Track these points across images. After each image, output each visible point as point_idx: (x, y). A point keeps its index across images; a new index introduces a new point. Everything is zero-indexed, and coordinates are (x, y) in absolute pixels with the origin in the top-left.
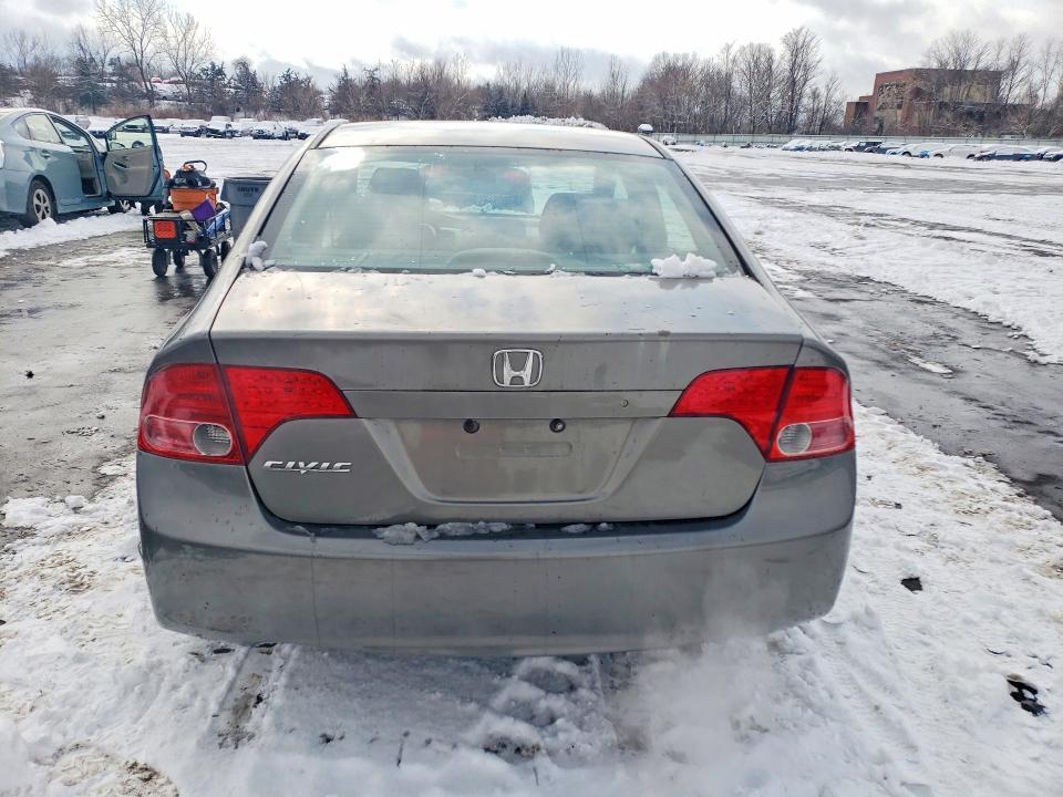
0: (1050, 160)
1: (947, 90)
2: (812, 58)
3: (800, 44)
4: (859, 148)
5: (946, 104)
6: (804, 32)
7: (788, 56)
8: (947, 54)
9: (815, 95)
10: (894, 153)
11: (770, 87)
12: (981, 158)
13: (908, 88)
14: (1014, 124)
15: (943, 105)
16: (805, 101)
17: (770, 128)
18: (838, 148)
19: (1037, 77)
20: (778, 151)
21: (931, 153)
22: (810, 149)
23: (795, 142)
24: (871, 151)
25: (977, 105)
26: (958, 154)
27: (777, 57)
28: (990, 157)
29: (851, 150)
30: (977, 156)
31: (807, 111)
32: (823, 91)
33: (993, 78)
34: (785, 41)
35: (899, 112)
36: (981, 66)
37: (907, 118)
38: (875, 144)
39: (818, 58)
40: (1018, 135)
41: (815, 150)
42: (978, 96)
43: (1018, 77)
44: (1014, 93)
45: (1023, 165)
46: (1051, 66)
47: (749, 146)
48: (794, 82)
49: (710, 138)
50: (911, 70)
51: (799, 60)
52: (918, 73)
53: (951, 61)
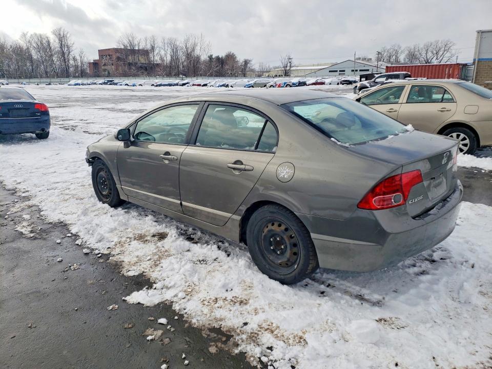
0: (180, 85)
1: (130, 58)
2: (70, 42)
3: (62, 35)
4: (105, 83)
5: (131, 63)
6: (62, 30)
7: (57, 41)
8: (126, 42)
9: (74, 59)
10: (121, 85)
11: (51, 55)
12: (157, 86)
13: (114, 57)
14: (159, 71)
15: (130, 64)
16: (72, 62)
17: (57, 75)
18: (95, 84)
19: (163, 53)
20: (66, 86)
21: (137, 84)
22: (83, 84)
23: (73, 81)
24: (110, 84)
25: (142, 63)
26: (148, 84)
27: (52, 41)
28: (160, 85)
29: (101, 84)
30: (155, 85)
31: (73, 66)
32: (78, 58)
33: (145, 53)
34: (54, 33)
35: (113, 67)
36: (141, 48)
37: (117, 69)
38: (111, 81)
39: (72, 43)
40: (162, 76)
41: (85, 84)
42: (142, 60)
43: (155, 53)
44: (156, 59)
45: (172, 87)
46: (166, 48)
47: (50, 84)
48: (63, 54)
49: (27, 80)
50: (114, 49)
51: (63, 43)
52: (116, 50)
53: (128, 45)
